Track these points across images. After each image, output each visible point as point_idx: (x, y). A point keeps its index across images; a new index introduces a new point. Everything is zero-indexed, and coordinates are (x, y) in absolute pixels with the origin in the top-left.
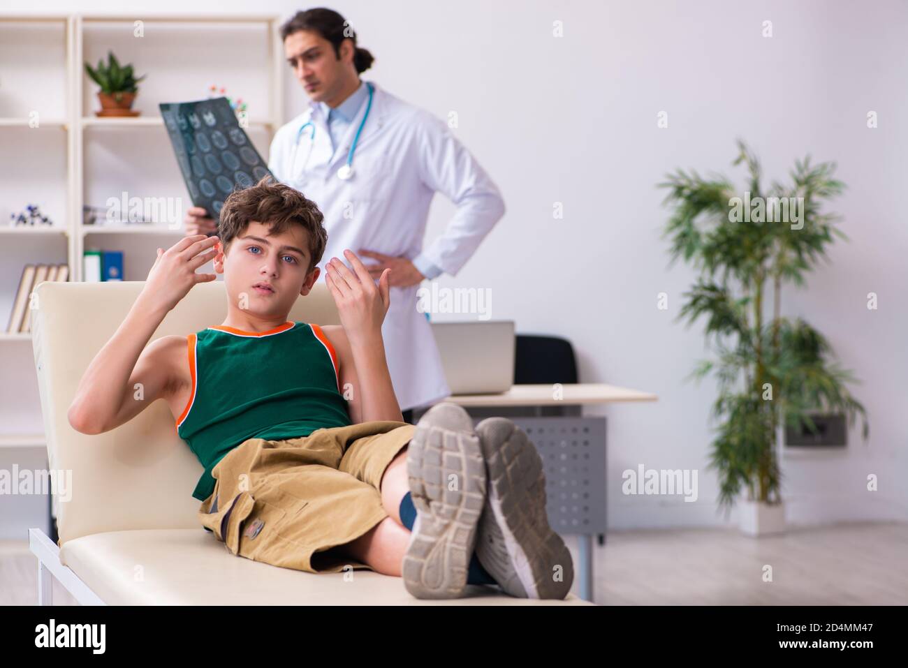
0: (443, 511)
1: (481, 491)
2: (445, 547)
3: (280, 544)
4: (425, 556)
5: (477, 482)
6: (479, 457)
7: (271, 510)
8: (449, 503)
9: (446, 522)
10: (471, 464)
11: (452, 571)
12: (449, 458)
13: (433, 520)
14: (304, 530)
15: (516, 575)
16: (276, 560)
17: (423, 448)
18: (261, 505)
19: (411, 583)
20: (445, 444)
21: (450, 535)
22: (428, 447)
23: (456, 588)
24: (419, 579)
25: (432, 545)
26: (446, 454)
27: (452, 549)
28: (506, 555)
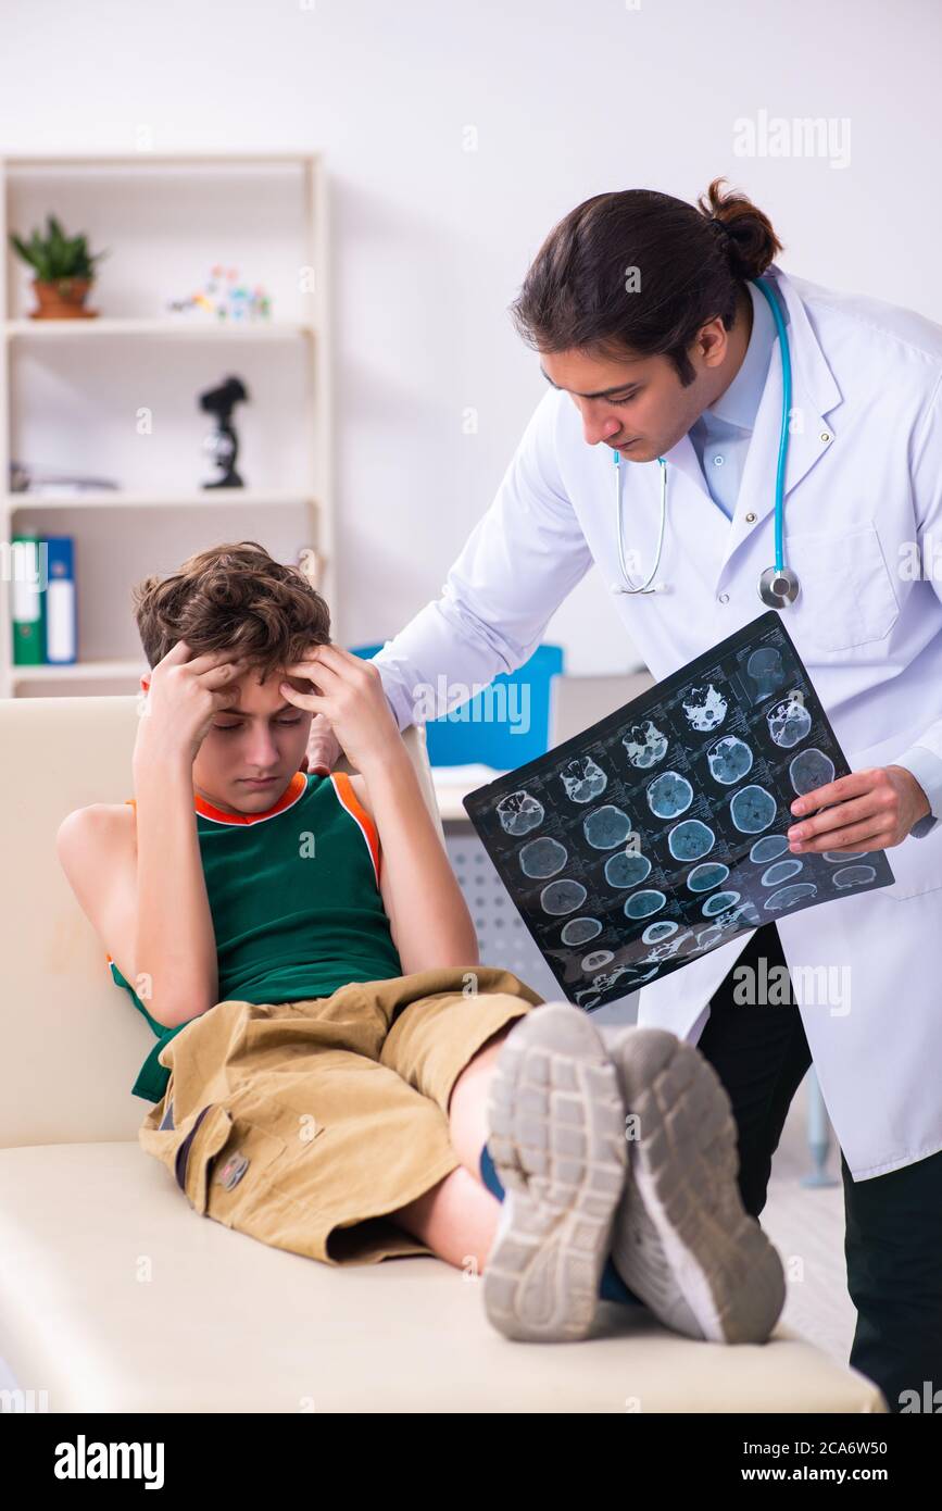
0: (552, 1194)
1: (618, 1159)
2: (555, 1256)
3: (276, 1204)
4: (522, 1268)
5: (611, 1146)
6: (613, 1101)
7: (261, 1135)
8: (563, 1179)
9: (557, 1211)
10: (602, 1113)
11: (569, 1296)
12: (564, 1104)
13: (535, 1208)
14: (318, 1179)
15: (682, 1299)
16: (271, 1232)
17: (516, 1084)
18: (244, 1129)
19: (498, 1313)
20: (555, 1077)
21: (565, 1233)
22: (524, 1083)
23: (577, 1323)
24: (511, 1307)
25: (533, 1251)
26: (556, 1095)
27: (569, 1259)
28: (665, 1266)
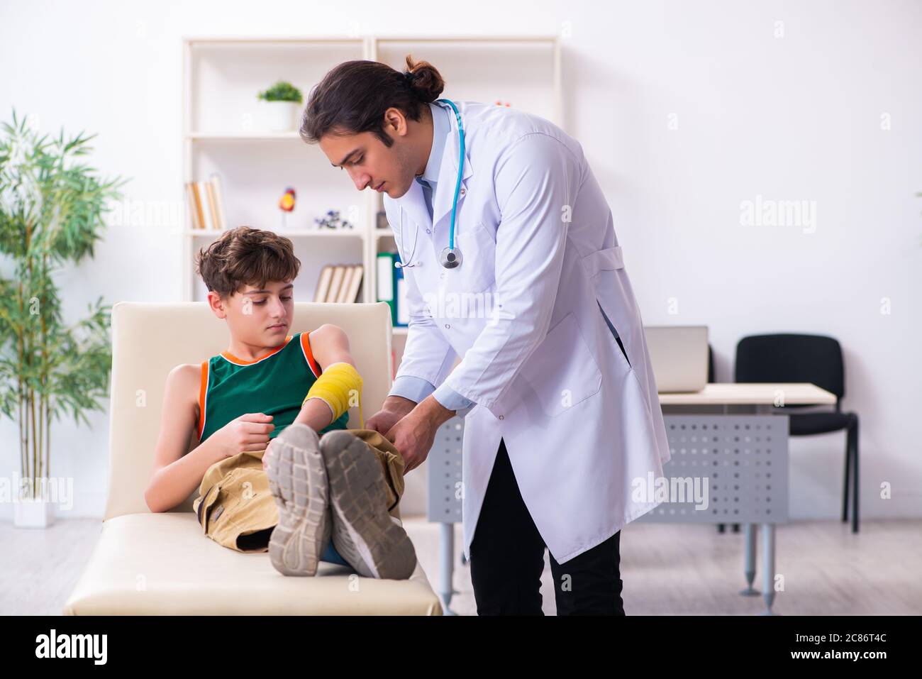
0: (295, 510)
1: (322, 497)
2: (299, 537)
3: (229, 527)
4: (285, 542)
5: (319, 491)
6: (320, 470)
7: (232, 498)
8: (299, 504)
9: (298, 518)
10: (314, 475)
11: (305, 557)
12: (298, 469)
13: (289, 516)
14: (246, 518)
16: (223, 540)
17: (279, 459)
18: (225, 495)
19: (276, 562)
20: (295, 457)
21: (302, 528)
22: (282, 459)
23: (310, 570)
24: (281, 560)
25: (290, 535)
26: (296, 466)
27: (304, 540)
28: (352, 543)
